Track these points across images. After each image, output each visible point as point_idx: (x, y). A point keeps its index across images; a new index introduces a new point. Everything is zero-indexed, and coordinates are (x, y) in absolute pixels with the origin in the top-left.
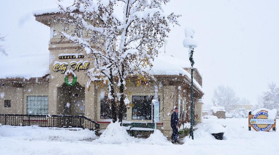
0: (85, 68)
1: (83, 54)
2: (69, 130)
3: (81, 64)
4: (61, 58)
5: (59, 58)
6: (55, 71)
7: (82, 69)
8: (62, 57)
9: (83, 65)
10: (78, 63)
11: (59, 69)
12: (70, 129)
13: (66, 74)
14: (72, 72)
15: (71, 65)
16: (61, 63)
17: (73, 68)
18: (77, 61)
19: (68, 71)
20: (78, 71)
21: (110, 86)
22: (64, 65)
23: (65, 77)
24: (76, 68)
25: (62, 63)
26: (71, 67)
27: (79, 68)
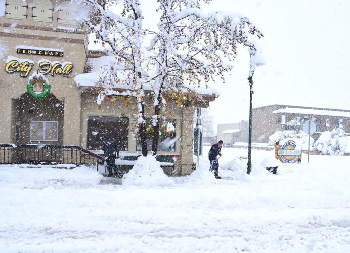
0: (66, 72)
1: (62, 51)
2: (53, 168)
3: (60, 66)
4: (20, 51)
5: (17, 52)
6: (8, 72)
7: (60, 73)
8: (24, 51)
9: (62, 68)
10: (53, 63)
11: (18, 69)
12: (54, 166)
13: (31, 78)
14: (43, 76)
15: (41, 65)
16: (21, 61)
17: (43, 70)
18: (52, 61)
19: (35, 74)
20: (53, 76)
21: (140, 104)
22: (26, 63)
23: (29, 83)
24: (50, 72)
25: (23, 60)
26: (39, 68)
27: (54, 71)
